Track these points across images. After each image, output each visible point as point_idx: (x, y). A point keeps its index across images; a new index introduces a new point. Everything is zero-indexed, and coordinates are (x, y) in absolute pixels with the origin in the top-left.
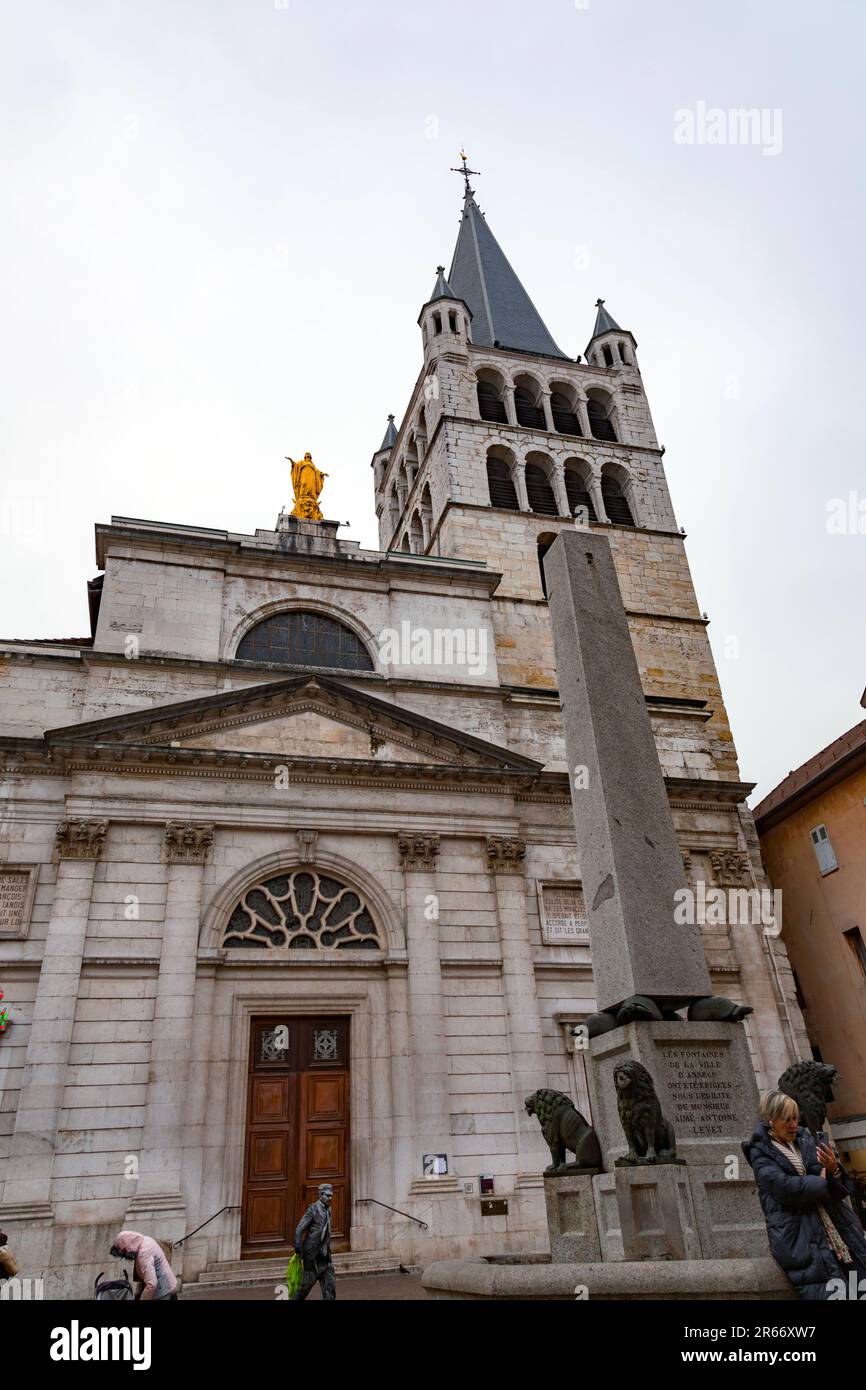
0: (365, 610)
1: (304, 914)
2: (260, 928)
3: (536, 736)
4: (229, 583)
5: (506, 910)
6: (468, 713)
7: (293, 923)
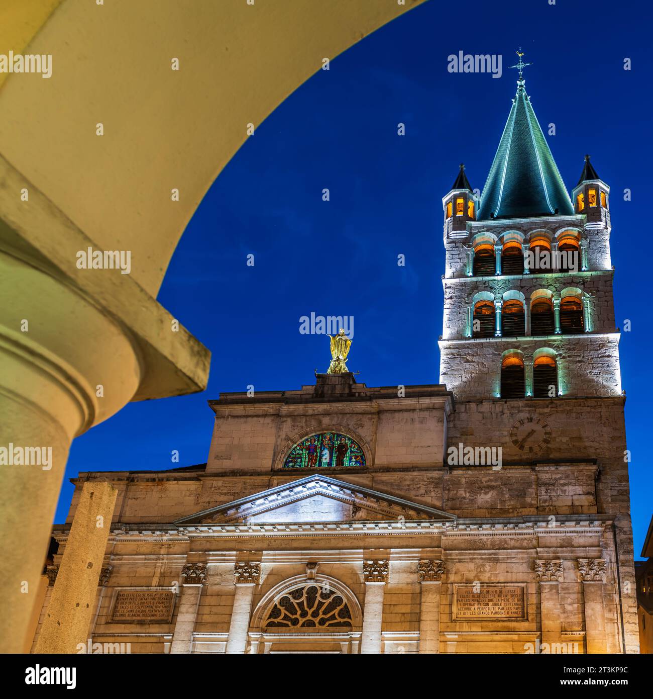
0: (363, 427)
1: (310, 609)
2: (286, 618)
3: (468, 495)
4: (283, 422)
5: (426, 604)
6: (418, 486)
7: (304, 614)
